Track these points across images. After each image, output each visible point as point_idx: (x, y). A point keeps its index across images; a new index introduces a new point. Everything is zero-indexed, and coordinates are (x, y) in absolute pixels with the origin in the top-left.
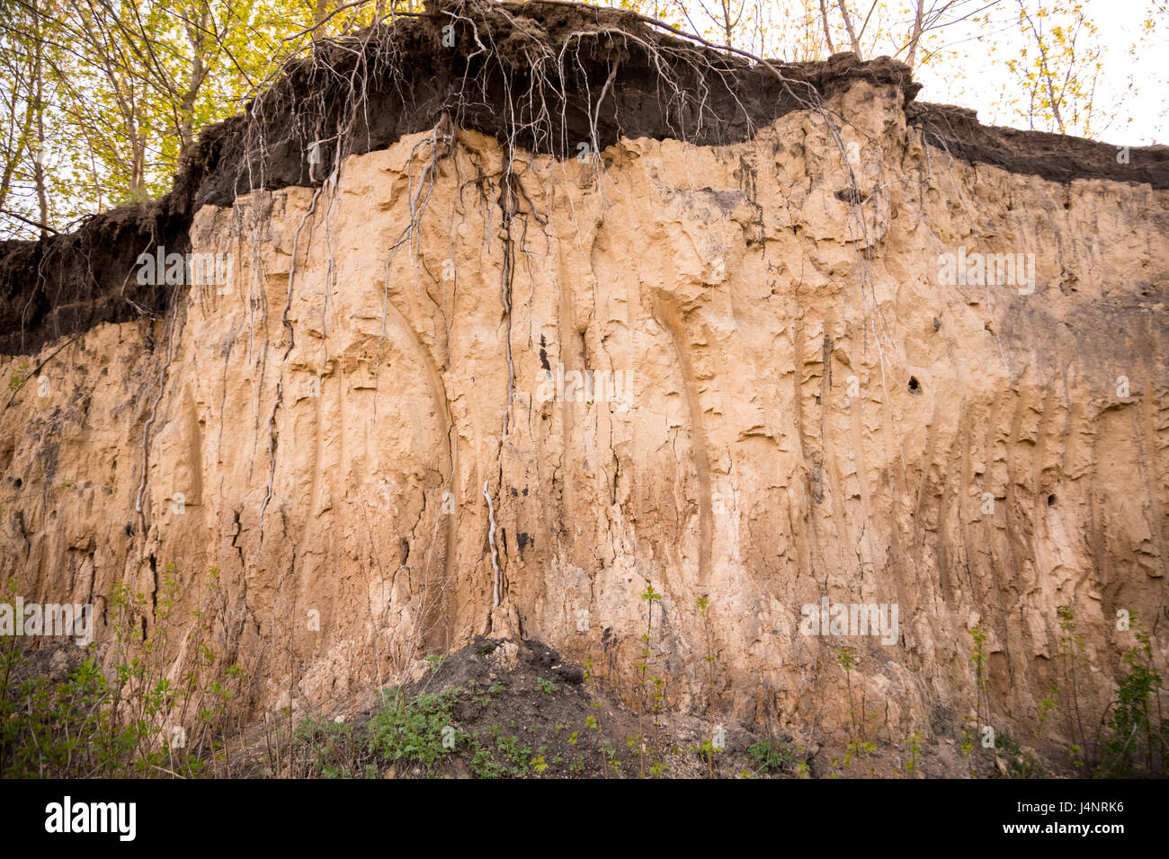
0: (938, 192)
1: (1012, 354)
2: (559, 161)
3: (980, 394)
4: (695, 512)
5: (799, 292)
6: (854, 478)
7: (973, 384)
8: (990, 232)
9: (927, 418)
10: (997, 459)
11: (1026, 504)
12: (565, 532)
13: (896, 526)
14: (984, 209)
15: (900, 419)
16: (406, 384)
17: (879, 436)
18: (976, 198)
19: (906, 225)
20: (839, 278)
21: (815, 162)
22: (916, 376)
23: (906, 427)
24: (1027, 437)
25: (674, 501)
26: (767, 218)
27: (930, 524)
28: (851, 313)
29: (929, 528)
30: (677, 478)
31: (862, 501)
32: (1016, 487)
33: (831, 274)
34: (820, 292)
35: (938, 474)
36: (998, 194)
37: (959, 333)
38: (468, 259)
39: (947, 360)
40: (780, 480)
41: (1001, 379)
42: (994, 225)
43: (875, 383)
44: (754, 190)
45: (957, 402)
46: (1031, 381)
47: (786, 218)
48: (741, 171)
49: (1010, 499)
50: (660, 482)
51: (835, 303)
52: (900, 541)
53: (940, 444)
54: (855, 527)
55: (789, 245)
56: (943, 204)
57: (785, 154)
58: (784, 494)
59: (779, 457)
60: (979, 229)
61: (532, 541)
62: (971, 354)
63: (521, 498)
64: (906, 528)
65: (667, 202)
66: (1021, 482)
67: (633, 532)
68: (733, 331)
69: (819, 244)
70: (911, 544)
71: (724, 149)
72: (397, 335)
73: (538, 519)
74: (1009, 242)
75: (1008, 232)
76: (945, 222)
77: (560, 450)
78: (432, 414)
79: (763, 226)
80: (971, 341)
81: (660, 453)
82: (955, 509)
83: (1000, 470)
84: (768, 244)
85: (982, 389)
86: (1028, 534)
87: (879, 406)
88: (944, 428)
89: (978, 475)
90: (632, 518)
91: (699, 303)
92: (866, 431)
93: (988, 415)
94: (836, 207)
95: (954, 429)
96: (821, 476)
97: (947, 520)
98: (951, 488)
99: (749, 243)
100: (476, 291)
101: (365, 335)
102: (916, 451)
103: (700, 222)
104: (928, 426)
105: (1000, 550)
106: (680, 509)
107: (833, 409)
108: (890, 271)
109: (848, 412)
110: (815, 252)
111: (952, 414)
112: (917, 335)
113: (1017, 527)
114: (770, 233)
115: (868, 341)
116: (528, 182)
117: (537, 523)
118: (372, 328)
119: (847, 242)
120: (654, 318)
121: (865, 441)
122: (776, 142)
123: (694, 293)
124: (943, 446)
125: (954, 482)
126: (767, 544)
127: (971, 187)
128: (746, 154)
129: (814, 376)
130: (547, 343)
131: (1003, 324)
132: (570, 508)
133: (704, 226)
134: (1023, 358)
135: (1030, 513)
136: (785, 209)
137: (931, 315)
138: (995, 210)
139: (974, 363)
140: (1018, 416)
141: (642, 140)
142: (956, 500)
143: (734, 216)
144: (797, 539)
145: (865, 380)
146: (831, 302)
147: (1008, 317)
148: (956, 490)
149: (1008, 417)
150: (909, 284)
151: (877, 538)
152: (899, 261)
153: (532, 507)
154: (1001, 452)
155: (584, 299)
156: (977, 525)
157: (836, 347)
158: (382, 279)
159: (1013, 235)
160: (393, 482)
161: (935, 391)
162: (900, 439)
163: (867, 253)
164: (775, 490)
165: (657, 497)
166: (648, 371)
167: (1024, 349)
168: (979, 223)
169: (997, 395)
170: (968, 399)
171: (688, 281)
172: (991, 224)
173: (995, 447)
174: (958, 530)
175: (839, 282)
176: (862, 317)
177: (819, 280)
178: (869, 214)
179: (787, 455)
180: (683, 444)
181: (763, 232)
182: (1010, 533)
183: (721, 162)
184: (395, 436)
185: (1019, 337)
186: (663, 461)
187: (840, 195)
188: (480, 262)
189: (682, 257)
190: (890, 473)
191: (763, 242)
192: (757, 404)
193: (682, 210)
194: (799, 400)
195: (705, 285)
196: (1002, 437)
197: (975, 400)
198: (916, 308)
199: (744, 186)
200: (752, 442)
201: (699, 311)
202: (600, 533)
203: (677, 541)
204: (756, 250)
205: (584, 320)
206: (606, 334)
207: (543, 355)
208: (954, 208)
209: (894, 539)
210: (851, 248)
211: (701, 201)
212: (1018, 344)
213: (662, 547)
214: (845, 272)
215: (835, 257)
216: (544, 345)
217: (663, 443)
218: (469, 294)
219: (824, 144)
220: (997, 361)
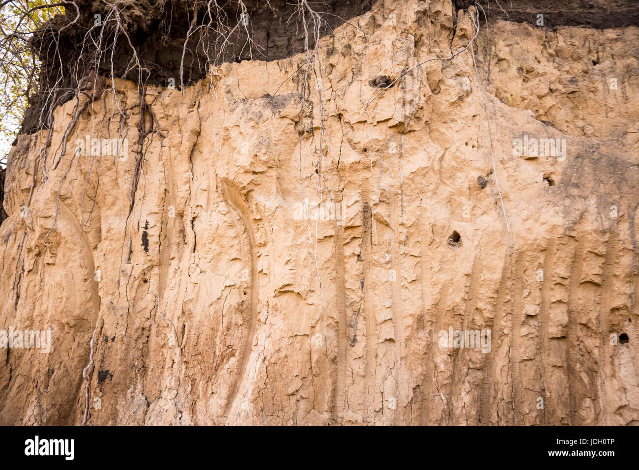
0: (508, 62)
1: (567, 202)
2: (179, 89)
3: (530, 242)
4: (233, 355)
5: (338, 168)
6: (389, 324)
7: (524, 234)
8: (572, 88)
9: (467, 268)
10: (554, 300)
11: (591, 343)
12: (145, 368)
13: (432, 365)
14: (567, 68)
15: (436, 270)
16: (68, 260)
17: (417, 286)
18: (557, 59)
19: (448, 98)
20: (374, 154)
21: (355, 58)
22: (458, 231)
23: (444, 277)
24: (588, 279)
25: (215, 347)
26: (316, 112)
27: (473, 363)
28: (386, 182)
29: (472, 366)
30: (220, 328)
31: (397, 344)
32: (579, 327)
33: (365, 150)
34: (354, 167)
35: (482, 317)
36: (582, 52)
37: (512, 187)
38: (109, 169)
39: (494, 213)
40: (304, 329)
41: (554, 227)
42: (577, 81)
43: (413, 240)
44: (309, 89)
45: (503, 251)
46: (589, 226)
47: (332, 109)
48: (298, 76)
49: (572, 337)
50: (206, 331)
51: (370, 174)
52: (434, 380)
53: (482, 290)
54: (384, 368)
55: (332, 131)
56: (513, 71)
57: (337, 56)
58: (307, 341)
59: (306, 309)
60: (560, 87)
61: (112, 376)
62: (523, 205)
63: (109, 344)
64: (442, 367)
65: (232, 111)
66: (584, 322)
67: (184, 371)
68: (277, 207)
69: (354, 127)
70: (447, 382)
71: (285, 61)
72: (63, 227)
73: (120, 359)
74: (592, 95)
75: (591, 85)
76: (516, 87)
77: (151, 306)
78: (85, 280)
79: (313, 118)
80: (524, 194)
81: (211, 308)
82: (505, 348)
83: (557, 311)
84: (316, 133)
85: (533, 237)
86: (592, 373)
87: (418, 259)
88: (486, 275)
89: (529, 316)
90: (185, 359)
91: (251, 187)
92: (404, 282)
93: (541, 260)
94: (369, 92)
95: (497, 276)
96: (357, 323)
97: (497, 358)
98: (501, 330)
99: (301, 133)
100: (114, 192)
101: (46, 229)
102: (455, 298)
103: (252, 123)
104: (467, 275)
105: (554, 387)
106: (218, 353)
107: (376, 264)
108: (434, 140)
109: (389, 266)
110: (351, 134)
111: (495, 262)
112: (461, 193)
113: (578, 365)
114: (317, 123)
115: (405, 204)
116: (157, 109)
117: (118, 362)
118: (49, 224)
119: (378, 122)
120: (225, 201)
121: (403, 290)
122: (331, 47)
123: (245, 179)
124: (485, 292)
125: (503, 323)
126: (279, 385)
127: (551, 51)
128: (303, 61)
129: (355, 238)
130: (149, 226)
131: (564, 174)
132: (152, 349)
133: (257, 126)
134: (580, 205)
135: (596, 351)
136: (332, 101)
137: (475, 175)
138: (579, 67)
139: (525, 213)
140: (576, 259)
141: (225, 65)
142: (506, 340)
143: (282, 114)
144: (315, 379)
145: (403, 238)
146: (366, 174)
147: (571, 166)
148: (506, 331)
149: (564, 261)
150: (453, 149)
151: (406, 377)
152: (443, 130)
153: (117, 350)
154: (559, 294)
155: (182, 191)
156: (529, 363)
157: (374, 212)
158: (57, 190)
159: (596, 88)
160: (56, 329)
161: (476, 243)
162: (437, 289)
163: (400, 128)
164: (299, 338)
165: (202, 344)
166: (218, 243)
167: (580, 196)
168: (560, 82)
169: (550, 242)
170: (516, 247)
171: (242, 171)
172: (572, 81)
173: (552, 289)
174: (506, 369)
175: (372, 157)
176: (398, 184)
177: (352, 157)
178: (399, 94)
179: (313, 307)
180: (234, 299)
181: (312, 123)
182: (570, 371)
183: (283, 71)
184: (60, 296)
185: (577, 186)
186: (212, 314)
187: (374, 83)
188: (116, 171)
189: (239, 153)
190: (427, 318)
191: (312, 131)
192: (290, 266)
193: (241, 115)
194: (340, 259)
195: (254, 173)
196: (559, 280)
197: (525, 247)
198: (460, 170)
199: (300, 88)
200: (285, 298)
201: (253, 194)
202: (165, 370)
203: (210, 379)
204: (307, 138)
205: (182, 206)
206: (194, 216)
207: (145, 235)
208: (526, 73)
209: (426, 377)
210: (384, 126)
211: (258, 105)
212: (575, 192)
213: (198, 384)
214: (378, 148)
215: (367, 137)
216: (146, 228)
217: (215, 299)
218: (110, 195)
219: (365, 42)
220: (551, 210)
